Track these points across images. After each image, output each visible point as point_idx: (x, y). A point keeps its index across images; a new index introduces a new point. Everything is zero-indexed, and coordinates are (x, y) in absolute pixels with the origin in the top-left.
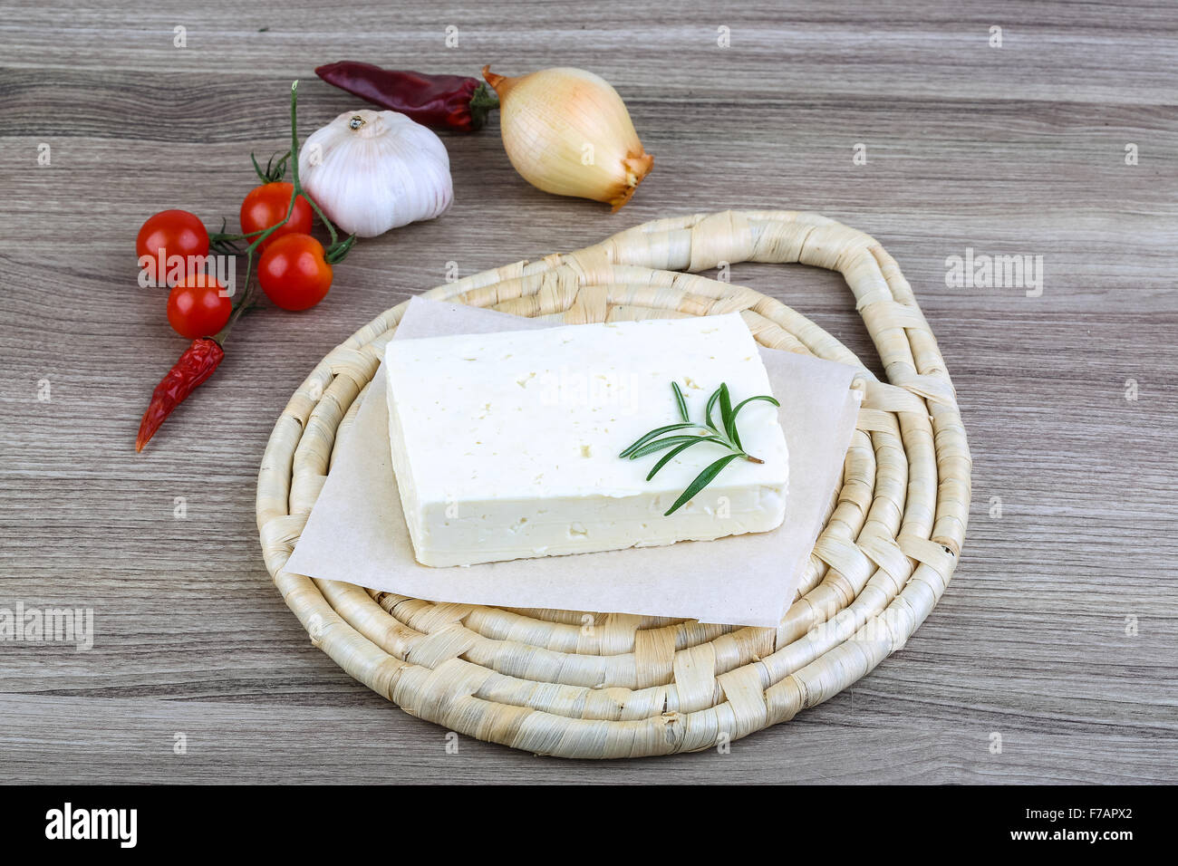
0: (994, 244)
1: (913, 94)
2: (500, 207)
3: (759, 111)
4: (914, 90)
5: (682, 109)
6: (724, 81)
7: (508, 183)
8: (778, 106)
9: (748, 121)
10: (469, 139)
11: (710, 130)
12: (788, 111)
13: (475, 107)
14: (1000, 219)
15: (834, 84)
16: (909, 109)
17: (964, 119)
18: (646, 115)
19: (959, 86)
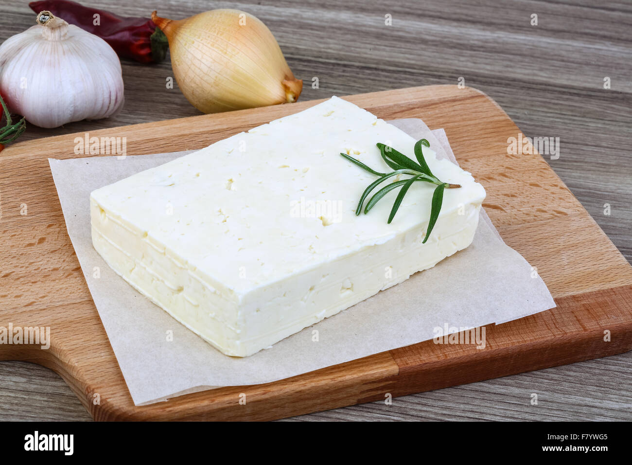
0: (585, 192)
1: (526, 78)
3: (396, 75)
4: (528, 75)
5: (331, 67)
6: (368, 51)
7: (174, 103)
8: (412, 74)
9: (385, 81)
10: (147, 69)
11: (353, 84)
12: (421, 78)
13: (155, 41)
14: (592, 174)
15: (461, 64)
16: (522, 88)
17: (567, 99)
18: (300, 68)
19: (566, 76)
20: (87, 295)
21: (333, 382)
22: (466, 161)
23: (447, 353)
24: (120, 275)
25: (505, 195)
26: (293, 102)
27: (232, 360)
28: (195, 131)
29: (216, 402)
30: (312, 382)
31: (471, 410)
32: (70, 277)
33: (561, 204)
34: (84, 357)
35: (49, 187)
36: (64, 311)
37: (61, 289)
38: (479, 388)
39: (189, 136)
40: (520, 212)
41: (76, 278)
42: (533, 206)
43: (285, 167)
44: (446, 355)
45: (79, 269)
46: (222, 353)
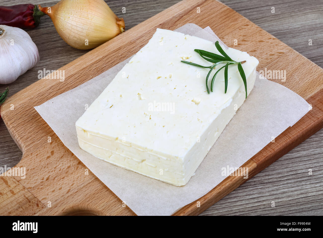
2: (59, 58)
13: (35, 16)
20: (93, 176)
21: (232, 182)
22: (223, 38)
23: (273, 148)
24: (102, 159)
25: (251, 51)
26: (124, 31)
27: (182, 188)
28: (88, 64)
29: (186, 213)
30: (223, 186)
31: (290, 170)
32: (78, 169)
33: (279, 48)
34: (111, 211)
35: (37, 121)
36: (87, 189)
37: (78, 177)
38: (287, 157)
39: (87, 68)
40: (263, 59)
41: (81, 168)
42: (267, 54)
43: (159, 78)
44: (273, 149)
45: (80, 163)
46: (174, 185)
